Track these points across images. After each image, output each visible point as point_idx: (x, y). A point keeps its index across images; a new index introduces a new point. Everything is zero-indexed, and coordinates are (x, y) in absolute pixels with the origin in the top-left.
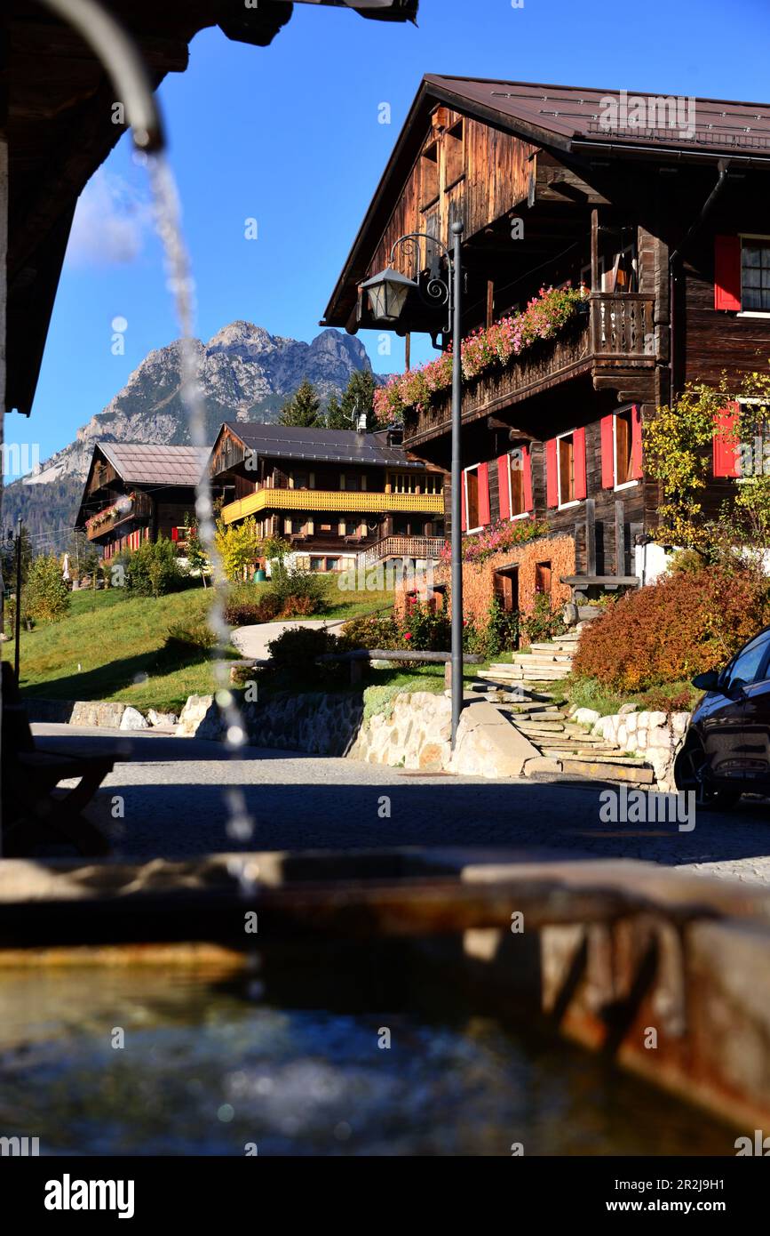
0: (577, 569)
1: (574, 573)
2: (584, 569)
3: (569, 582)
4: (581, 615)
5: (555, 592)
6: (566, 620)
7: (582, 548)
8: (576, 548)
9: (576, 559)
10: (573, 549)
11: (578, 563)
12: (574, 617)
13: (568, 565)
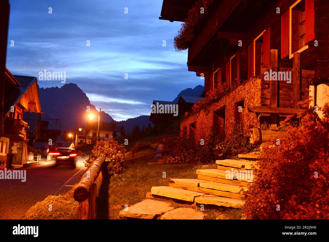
0: (262, 102)
1: (260, 105)
2: (268, 102)
3: (255, 111)
4: (264, 137)
5: (246, 121)
6: (252, 141)
7: (266, 86)
8: (262, 86)
9: (262, 94)
10: (260, 87)
11: (263, 98)
12: (258, 139)
13: (256, 100)
